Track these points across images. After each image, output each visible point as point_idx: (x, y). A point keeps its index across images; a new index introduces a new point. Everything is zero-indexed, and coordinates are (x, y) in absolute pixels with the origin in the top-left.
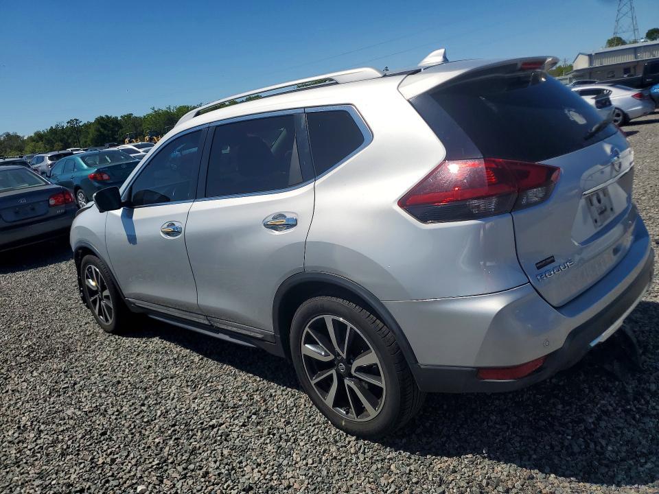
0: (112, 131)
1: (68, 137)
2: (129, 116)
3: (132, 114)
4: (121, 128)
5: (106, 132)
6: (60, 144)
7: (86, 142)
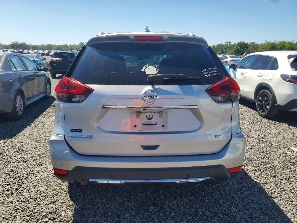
0: (243, 49)
1: (224, 49)
2: (253, 43)
3: (255, 42)
4: (248, 48)
5: (240, 49)
6: (220, 51)
7: (230, 52)
